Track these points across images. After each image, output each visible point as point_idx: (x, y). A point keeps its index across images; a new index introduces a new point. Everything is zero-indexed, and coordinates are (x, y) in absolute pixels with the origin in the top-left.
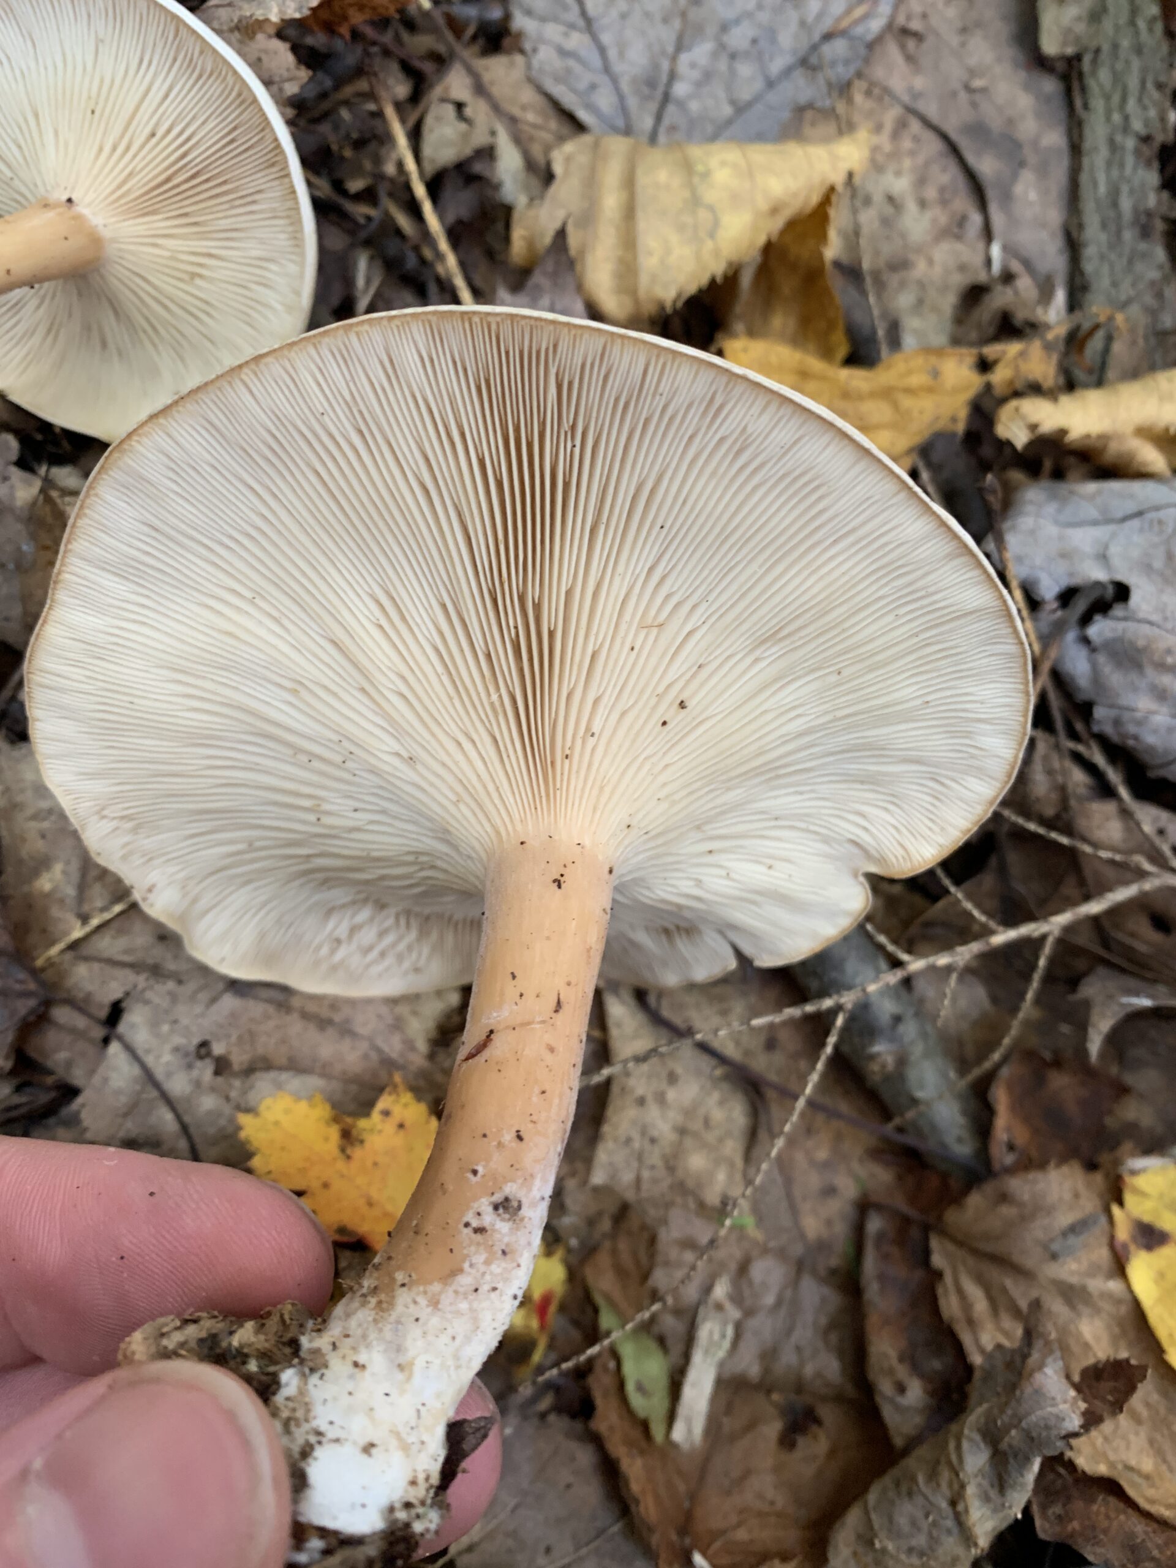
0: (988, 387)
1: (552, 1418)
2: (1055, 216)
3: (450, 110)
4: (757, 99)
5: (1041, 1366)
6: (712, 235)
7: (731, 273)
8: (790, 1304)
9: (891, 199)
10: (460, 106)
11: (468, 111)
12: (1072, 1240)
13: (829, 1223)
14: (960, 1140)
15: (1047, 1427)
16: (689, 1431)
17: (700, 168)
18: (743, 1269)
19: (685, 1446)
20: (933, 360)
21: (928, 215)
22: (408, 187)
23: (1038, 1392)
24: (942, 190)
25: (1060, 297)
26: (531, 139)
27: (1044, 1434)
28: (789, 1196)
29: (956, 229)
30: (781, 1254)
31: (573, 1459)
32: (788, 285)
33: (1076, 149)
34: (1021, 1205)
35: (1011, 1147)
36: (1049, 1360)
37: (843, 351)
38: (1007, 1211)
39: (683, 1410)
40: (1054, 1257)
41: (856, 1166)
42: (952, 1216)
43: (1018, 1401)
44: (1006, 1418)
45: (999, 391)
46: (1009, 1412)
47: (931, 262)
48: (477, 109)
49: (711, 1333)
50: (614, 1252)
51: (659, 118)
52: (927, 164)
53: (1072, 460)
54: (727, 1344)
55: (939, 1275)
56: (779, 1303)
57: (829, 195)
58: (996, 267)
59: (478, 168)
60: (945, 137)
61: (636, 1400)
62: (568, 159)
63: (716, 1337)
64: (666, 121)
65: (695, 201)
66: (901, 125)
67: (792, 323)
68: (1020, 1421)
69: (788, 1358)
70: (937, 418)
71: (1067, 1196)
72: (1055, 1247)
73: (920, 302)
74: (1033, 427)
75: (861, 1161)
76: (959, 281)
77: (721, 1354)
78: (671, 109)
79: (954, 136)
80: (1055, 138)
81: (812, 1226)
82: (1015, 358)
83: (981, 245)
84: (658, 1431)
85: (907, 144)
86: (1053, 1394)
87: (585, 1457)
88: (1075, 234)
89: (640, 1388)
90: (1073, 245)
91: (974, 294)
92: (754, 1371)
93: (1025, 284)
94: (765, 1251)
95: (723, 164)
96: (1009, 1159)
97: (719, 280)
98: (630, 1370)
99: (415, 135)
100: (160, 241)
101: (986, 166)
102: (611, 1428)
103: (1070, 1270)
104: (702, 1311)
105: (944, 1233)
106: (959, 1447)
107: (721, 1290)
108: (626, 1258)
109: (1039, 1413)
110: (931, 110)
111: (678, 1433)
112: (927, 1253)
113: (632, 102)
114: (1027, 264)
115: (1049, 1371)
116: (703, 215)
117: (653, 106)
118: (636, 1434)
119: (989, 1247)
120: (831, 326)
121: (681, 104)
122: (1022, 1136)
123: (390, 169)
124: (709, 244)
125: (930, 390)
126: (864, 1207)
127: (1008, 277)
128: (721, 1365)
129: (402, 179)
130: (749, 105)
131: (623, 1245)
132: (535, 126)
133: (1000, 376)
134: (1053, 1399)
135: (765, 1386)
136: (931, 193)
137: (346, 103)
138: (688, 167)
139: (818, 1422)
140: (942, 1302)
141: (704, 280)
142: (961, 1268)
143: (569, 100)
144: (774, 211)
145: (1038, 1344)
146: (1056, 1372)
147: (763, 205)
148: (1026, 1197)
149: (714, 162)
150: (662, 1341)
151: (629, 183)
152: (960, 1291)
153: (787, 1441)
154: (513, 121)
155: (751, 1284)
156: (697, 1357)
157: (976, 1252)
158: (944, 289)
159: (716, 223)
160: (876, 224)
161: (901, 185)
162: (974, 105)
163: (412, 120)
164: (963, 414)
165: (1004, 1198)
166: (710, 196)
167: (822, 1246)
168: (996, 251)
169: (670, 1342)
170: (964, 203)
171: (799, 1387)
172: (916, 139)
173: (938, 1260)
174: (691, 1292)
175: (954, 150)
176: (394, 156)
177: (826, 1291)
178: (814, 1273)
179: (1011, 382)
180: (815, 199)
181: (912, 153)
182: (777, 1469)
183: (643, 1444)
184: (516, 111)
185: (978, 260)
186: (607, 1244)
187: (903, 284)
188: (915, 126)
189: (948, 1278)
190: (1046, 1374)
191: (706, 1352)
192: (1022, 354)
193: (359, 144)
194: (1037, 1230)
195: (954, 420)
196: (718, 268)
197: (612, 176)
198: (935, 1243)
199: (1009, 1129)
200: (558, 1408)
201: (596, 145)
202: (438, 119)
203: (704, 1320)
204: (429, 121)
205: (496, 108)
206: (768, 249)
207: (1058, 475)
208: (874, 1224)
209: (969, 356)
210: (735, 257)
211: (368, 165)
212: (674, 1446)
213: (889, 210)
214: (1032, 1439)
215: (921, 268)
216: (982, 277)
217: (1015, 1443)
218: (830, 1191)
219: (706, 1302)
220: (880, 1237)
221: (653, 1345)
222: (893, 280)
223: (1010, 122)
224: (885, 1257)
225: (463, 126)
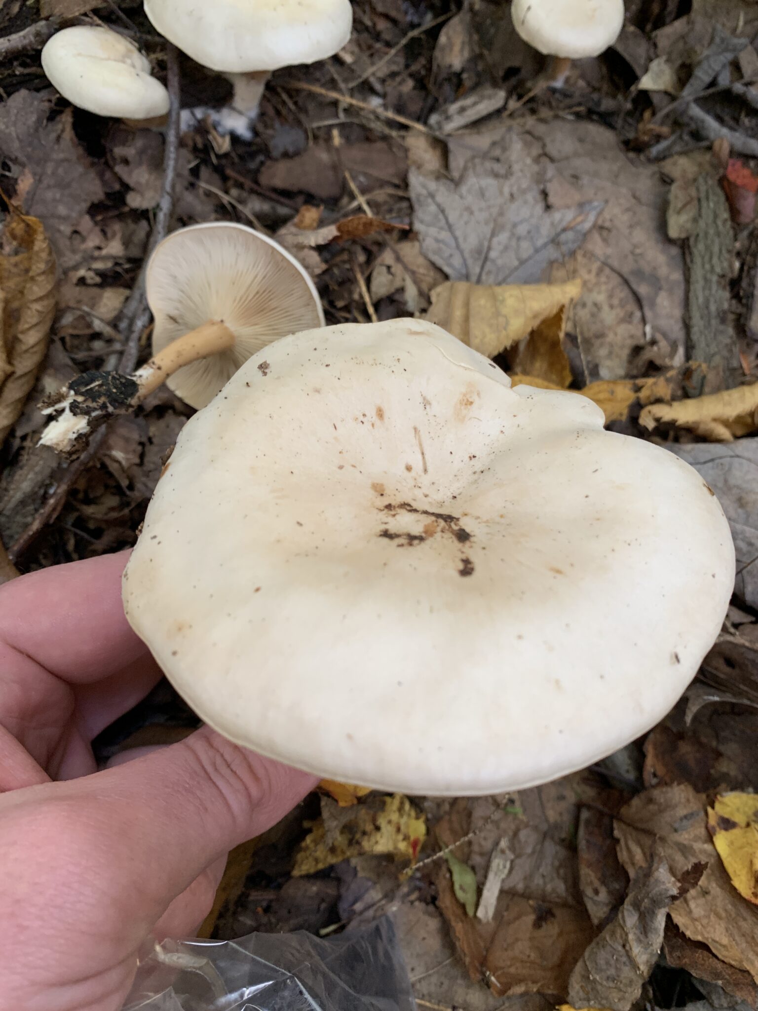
0: (638, 398)
1: (417, 903)
2: (678, 312)
3: (384, 269)
4: (530, 258)
5: (657, 869)
6: (505, 329)
7: (514, 345)
8: (538, 854)
9: (595, 305)
10: (389, 268)
11: (393, 270)
12: (685, 822)
13: (561, 814)
14: (628, 771)
15: (661, 894)
16: (487, 912)
17: (501, 298)
18: (516, 834)
19: (484, 920)
20: (611, 386)
21: (614, 312)
22: (364, 304)
23: (657, 881)
24: (621, 300)
25: (681, 351)
26: (422, 281)
27: (659, 897)
28: (540, 798)
29: (628, 318)
30: (536, 828)
31: (427, 925)
32: (543, 349)
33: (687, 280)
34: (660, 804)
35: (655, 775)
36: (661, 866)
37: (569, 380)
38: (652, 807)
39: (483, 902)
40: (676, 831)
41: (575, 786)
42: (624, 810)
43: (648, 886)
44: (642, 895)
45: (643, 401)
46: (644, 892)
47: (616, 334)
48: (397, 269)
49: (499, 865)
50: (450, 821)
51: (482, 268)
52: (613, 289)
53: (683, 433)
54: (506, 871)
55: (617, 841)
56: (533, 852)
57: (562, 309)
58: (648, 337)
59: (397, 297)
60: (621, 276)
61: (459, 894)
62: (438, 295)
63: (501, 867)
64: (486, 269)
65: (497, 314)
66: (600, 272)
67: (545, 366)
68: (648, 894)
69: (538, 881)
70: (613, 414)
71: (683, 800)
72: (676, 825)
73: (610, 353)
74: (657, 420)
75: (578, 783)
76: (630, 343)
77: (503, 876)
78: (488, 264)
79: (626, 276)
80: (677, 276)
81: (552, 815)
82: (652, 386)
83: (640, 326)
84: (470, 911)
85: (603, 279)
86: (663, 880)
87: (433, 924)
88: (687, 321)
89: (461, 888)
90: (687, 327)
91: (637, 350)
92: (520, 887)
93: (663, 345)
94: (527, 826)
95: (511, 296)
96: (654, 781)
97: (508, 348)
98: (456, 878)
99: (368, 281)
100: (259, 337)
101: (643, 290)
102: (446, 907)
103: (684, 837)
104: (494, 854)
105: (620, 820)
106: (623, 917)
107: (504, 843)
108: (456, 826)
109: (657, 889)
110: (616, 264)
111: (480, 914)
112: (612, 830)
113: (470, 262)
114: (665, 335)
115: (661, 870)
116: (501, 320)
117: (480, 263)
118: (459, 912)
119: (644, 826)
120: (563, 368)
121: (493, 261)
122: (661, 770)
123: (356, 296)
124: (504, 332)
125: (610, 400)
126: (579, 806)
127: (653, 342)
128: (503, 881)
129: (361, 301)
130: (526, 260)
131: (455, 818)
132: (424, 275)
133: (644, 394)
134: (664, 882)
135: (525, 896)
136: (616, 302)
137: (337, 265)
138: (494, 298)
139: (553, 915)
140: (619, 854)
141: (501, 349)
142: (629, 837)
143: (440, 262)
144: (535, 316)
145: (656, 859)
146: (665, 870)
147: (529, 314)
148: (662, 800)
149: (507, 294)
150: (473, 868)
151: (467, 305)
152: (629, 850)
153: (537, 924)
154: (413, 273)
155: (519, 842)
156: (491, 876)
157: (636, 829)
158: (622, 347)
159: (507, 323)
160: (588, 316)
161: (600, 297)
162: (636, 261)
163: (367, 274)
164: (625, 412)
165: (650, 801)
166: (505, 311)
167: (556, 826)
168: (648, 329)
169: (477, 869)
170: (631, 306)
171: (544, 898)
172: (608, 277)
173: (616, 833)
174: (488, 845)
175: (626, 282)
176: (358, 290)
177: (558, 848)
178: (552, 838)
179: (648, 397)
180: (555, 311)
181: (606, 283)
182: (531, 939)
183: (463, 918)
184: (415, 268)
185: (639, 333)
186: (447, 817)
187: (602, 345)
188: (607, 271)
189: (622, 842)
190: (660, 873)
191: (496, 874)
192: (655, 384)
193: (341, 284)
194: (667, 817)
195: (621, 414)
196: (508, 343)
197: (459, 302)
198: (615, 825)
199: (653, 766)
200: (421, 899)
201: (452, 287)
202: (379, 273)
203: (495, 857)
204: (375, 274)
205: (406, 268)
206: (532, 333)
207: (677, 440)
208: (585, 815)
209: (629, 383)
210: (516, 338)
211: (346, 295)
212: (479, 921)
213: (595, 310)
214: (654, 901)
215: (610, 337)
216: (642, 342)
217: (647, 905)
218: (562, 798)
219: (496, 849)
220: (588, 822)
221: (469, 870)
222: (597, 342)
223: (655, 268)
224: (591, 833)
225: (390, 277)
